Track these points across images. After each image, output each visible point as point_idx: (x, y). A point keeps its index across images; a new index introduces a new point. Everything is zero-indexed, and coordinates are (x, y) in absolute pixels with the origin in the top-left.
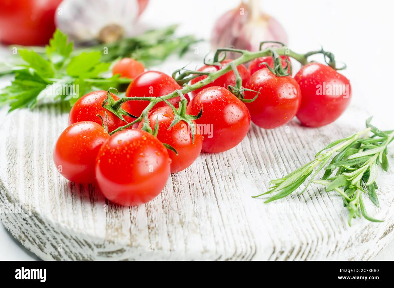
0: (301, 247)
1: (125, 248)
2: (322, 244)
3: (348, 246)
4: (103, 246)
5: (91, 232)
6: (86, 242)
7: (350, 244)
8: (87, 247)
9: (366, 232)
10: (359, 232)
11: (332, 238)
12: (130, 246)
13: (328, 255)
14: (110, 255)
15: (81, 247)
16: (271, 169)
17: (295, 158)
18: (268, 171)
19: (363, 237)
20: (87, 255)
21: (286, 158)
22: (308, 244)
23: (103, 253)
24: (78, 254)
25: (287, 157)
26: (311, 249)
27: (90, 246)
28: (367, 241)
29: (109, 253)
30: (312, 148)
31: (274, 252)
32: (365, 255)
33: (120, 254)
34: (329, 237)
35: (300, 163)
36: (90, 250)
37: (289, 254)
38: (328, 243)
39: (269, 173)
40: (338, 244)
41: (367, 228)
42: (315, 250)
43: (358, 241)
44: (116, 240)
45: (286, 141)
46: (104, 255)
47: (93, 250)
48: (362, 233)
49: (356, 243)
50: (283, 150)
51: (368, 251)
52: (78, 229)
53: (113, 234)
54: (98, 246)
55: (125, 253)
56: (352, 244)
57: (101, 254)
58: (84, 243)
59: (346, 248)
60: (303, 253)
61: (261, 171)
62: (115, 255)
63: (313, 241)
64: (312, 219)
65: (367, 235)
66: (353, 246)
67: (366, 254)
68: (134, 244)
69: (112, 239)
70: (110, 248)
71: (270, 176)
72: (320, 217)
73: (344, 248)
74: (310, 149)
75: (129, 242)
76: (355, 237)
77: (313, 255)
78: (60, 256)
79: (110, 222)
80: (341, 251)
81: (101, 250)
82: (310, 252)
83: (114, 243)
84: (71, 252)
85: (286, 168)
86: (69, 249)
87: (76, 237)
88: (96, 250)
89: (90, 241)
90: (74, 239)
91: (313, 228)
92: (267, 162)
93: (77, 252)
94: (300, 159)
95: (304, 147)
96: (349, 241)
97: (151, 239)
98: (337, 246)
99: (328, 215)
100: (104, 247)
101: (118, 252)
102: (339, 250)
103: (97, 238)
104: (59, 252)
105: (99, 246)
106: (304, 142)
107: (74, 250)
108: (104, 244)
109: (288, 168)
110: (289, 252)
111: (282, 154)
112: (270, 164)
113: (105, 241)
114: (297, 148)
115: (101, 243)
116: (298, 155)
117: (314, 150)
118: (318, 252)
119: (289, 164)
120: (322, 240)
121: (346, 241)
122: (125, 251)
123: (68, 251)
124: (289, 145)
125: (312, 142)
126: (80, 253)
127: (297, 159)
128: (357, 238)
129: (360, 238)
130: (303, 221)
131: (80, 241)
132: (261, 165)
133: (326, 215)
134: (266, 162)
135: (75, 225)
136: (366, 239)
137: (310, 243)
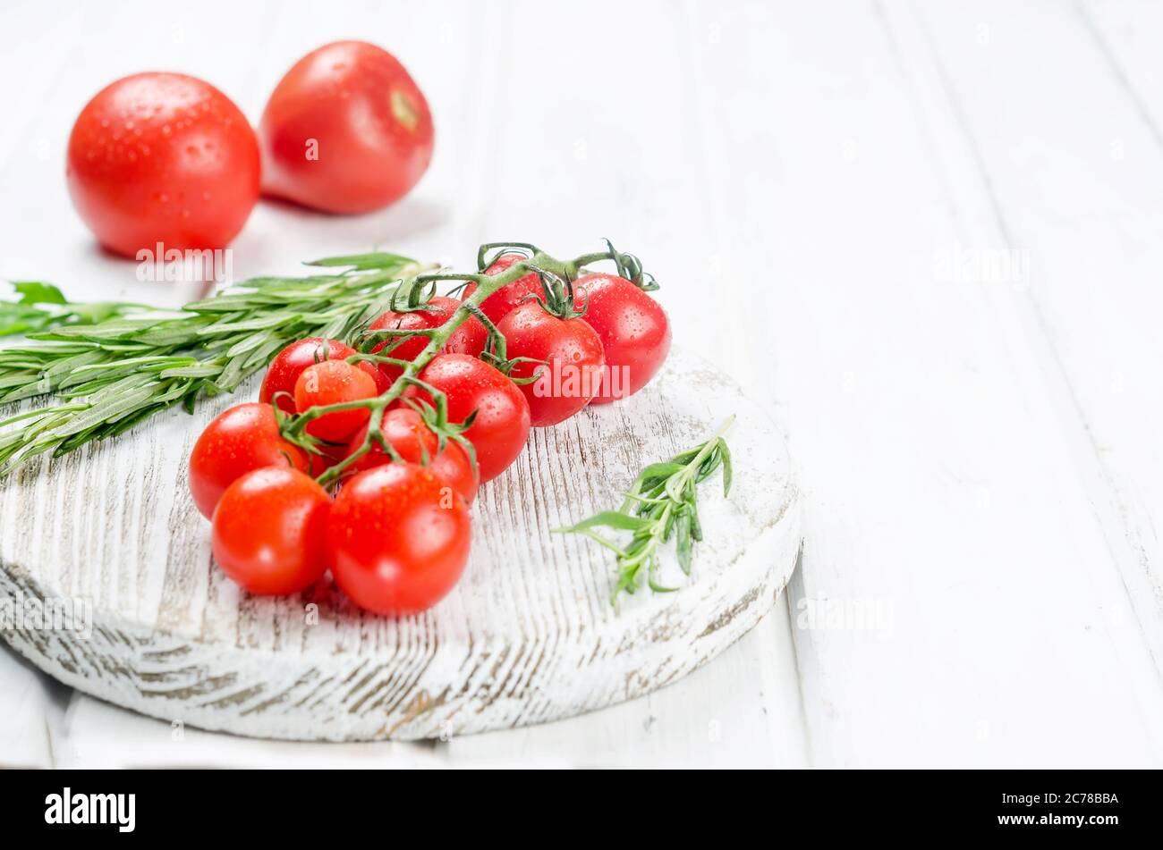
0: (523, 648)
1: (191, 644)
2: (566, 642)
3: (623, 648)
4: (150, 642)
5: (130, 615)
6: (121, 634)
7: (627, 643)
8: (122, 643)
9: (661, 622)
10: (646, 621)
11: (588, 631)
12: (200, 640)
13: (580, 664)
14: (164, 658)
15: (112, 644)
16: (506, 503)
17: (559, 482)
18: (499, 507)
19: (655, 631)
20: (123, 658)
21: (542, 480)
22: (537, 641)
23: (151, 654)
24: (107, 659)
25: (545, 479)
26: (544, 651)
27: (128, 642)
28: (667, 639)
29: (162, 654)
30: (600, 463)
31: (470, 655)
32: (662, 667)
33: (182, 656)
34: (582, 628)
35: (567, 491)
36: (127, 649)
37: (501, 660)
38: (578, 640)
39: (499, 510)
40: (602, 643)
41: (664, 615)
42: (554, 653)
43: (646, 638)
44: (174, 630)
45: (552, 447)
46: (154, 658)
47: (133, 648)
48: (652, 624)
49: (641, 642)
50: (539, 465)
51: (669, 660)
52: (107, 610)
53: (171, 619)
54: (142, 641)
55: (191, 654)
56: (632, 644)
57: (148, 656)
58: (116, 635)
59: (619, 651)
60: (529, 659)
61: (483, 506)
62: (172, 658)
63: (548, 636)
64: (557, 596)
65: (666, 628)
66: (635, 649)
67: (664, 664)
68: (207, 637)
69: (168, 628)
70: (164, 644)
71: (500, 516)
72: (575, 591)
73: (615, 651)
74: (596, 464)
75: (198, 633)
76: (639, 630)
77: (549, 663)
78: (75, 661)
79: (169, 597)
80: (608, 657)
81: (148, 649)
82: (542, 656)
83: (170, 634)
84: (94, 653)
85: (536, 501)
86: (91, 648)
87: (103, 625)
88: (140, 650)
89: (127, 633)
90: (99, 629)
91: (555, 613)
92: (502, 488)
93: (105, 653)
94: (569, 484)
95: (584, 460)
96: (625, 638)
97: (242, 629)
98: (598, 647)
99: (591, 589)
100: (154, 644)
101: (179, 653)
102: (604, 654)
103: (141, 626)
104: (73, 656)
105: (144, 642)
106: (587, 451)
107: (99, 650)
108: (152, 638)
109: (541, 500)
110: (501, 655)
111: (536, 473)
112: (505, 493)
113: (154, 631)
114: (569, 463)
115: (147, 635)
116: (567, 477)
117: (602, 466)
118: (560, 658)
119: (544, 493)
120: (568, 633)
121: (620, 637)
122: (190, 650)
123: (89, 651)
124: (554, 456)
125: (605, 449)
126: (111, 657)
127: (562, 484)
128: (642, 633)
129: (650, 634)
130: (540, 599)
131: (110, 633)
132: (488, 494)
133: (586, 589)
134: (498, 489)
135: (101, 603)
136: (662, 635)
137: (542, 638)
